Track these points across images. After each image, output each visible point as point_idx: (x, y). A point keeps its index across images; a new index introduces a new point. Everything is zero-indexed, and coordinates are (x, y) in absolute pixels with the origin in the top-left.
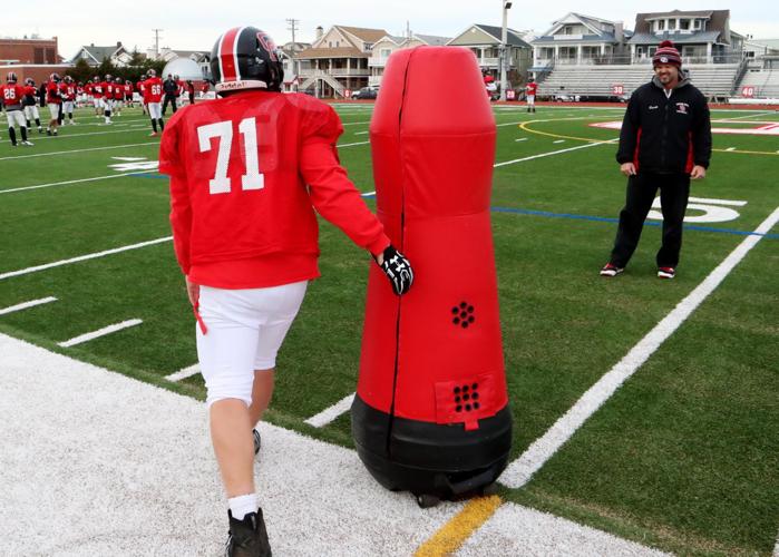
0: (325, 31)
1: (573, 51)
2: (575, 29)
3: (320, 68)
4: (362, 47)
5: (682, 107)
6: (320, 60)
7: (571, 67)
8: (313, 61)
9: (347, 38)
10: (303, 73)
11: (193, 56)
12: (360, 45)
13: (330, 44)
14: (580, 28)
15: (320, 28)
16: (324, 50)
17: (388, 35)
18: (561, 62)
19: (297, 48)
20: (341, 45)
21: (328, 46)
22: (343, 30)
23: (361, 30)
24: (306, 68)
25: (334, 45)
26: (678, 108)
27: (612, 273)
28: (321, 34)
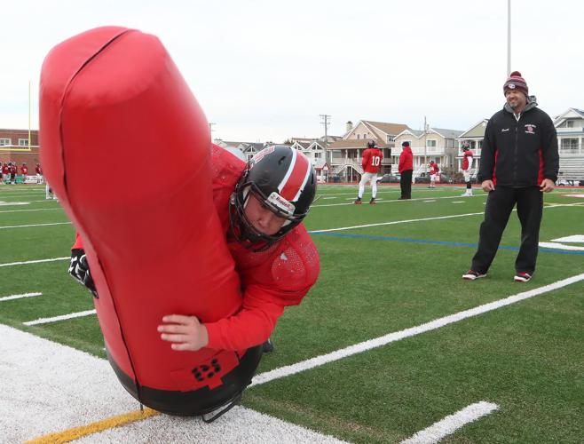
0: (354, 125)
1: (575, 142)
2: (576, 122)
3: (349, 157)
4: (386, 139)
5: (530, 128)
6: (349, 150)
7: (572, 155)
8: (343, 151)
9: (373, 132)
10: (334, 161)
11: (241, 146)
12: (384, 137)
13: (358, 136)
14: (580, 122)
15: (350, 123)
16: (353, 141)
17: (409, 129)
18: (564, 151)
19: (331, 140)
20: (368, 137)
21: (356, 138)
22: (369, 124)
23: (386, 124)
24: (338, 157)
25: (362, 137)
26: (527, 129)
27: (472, 277)
28: (351, 128)
